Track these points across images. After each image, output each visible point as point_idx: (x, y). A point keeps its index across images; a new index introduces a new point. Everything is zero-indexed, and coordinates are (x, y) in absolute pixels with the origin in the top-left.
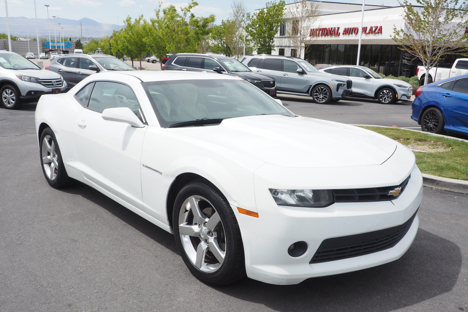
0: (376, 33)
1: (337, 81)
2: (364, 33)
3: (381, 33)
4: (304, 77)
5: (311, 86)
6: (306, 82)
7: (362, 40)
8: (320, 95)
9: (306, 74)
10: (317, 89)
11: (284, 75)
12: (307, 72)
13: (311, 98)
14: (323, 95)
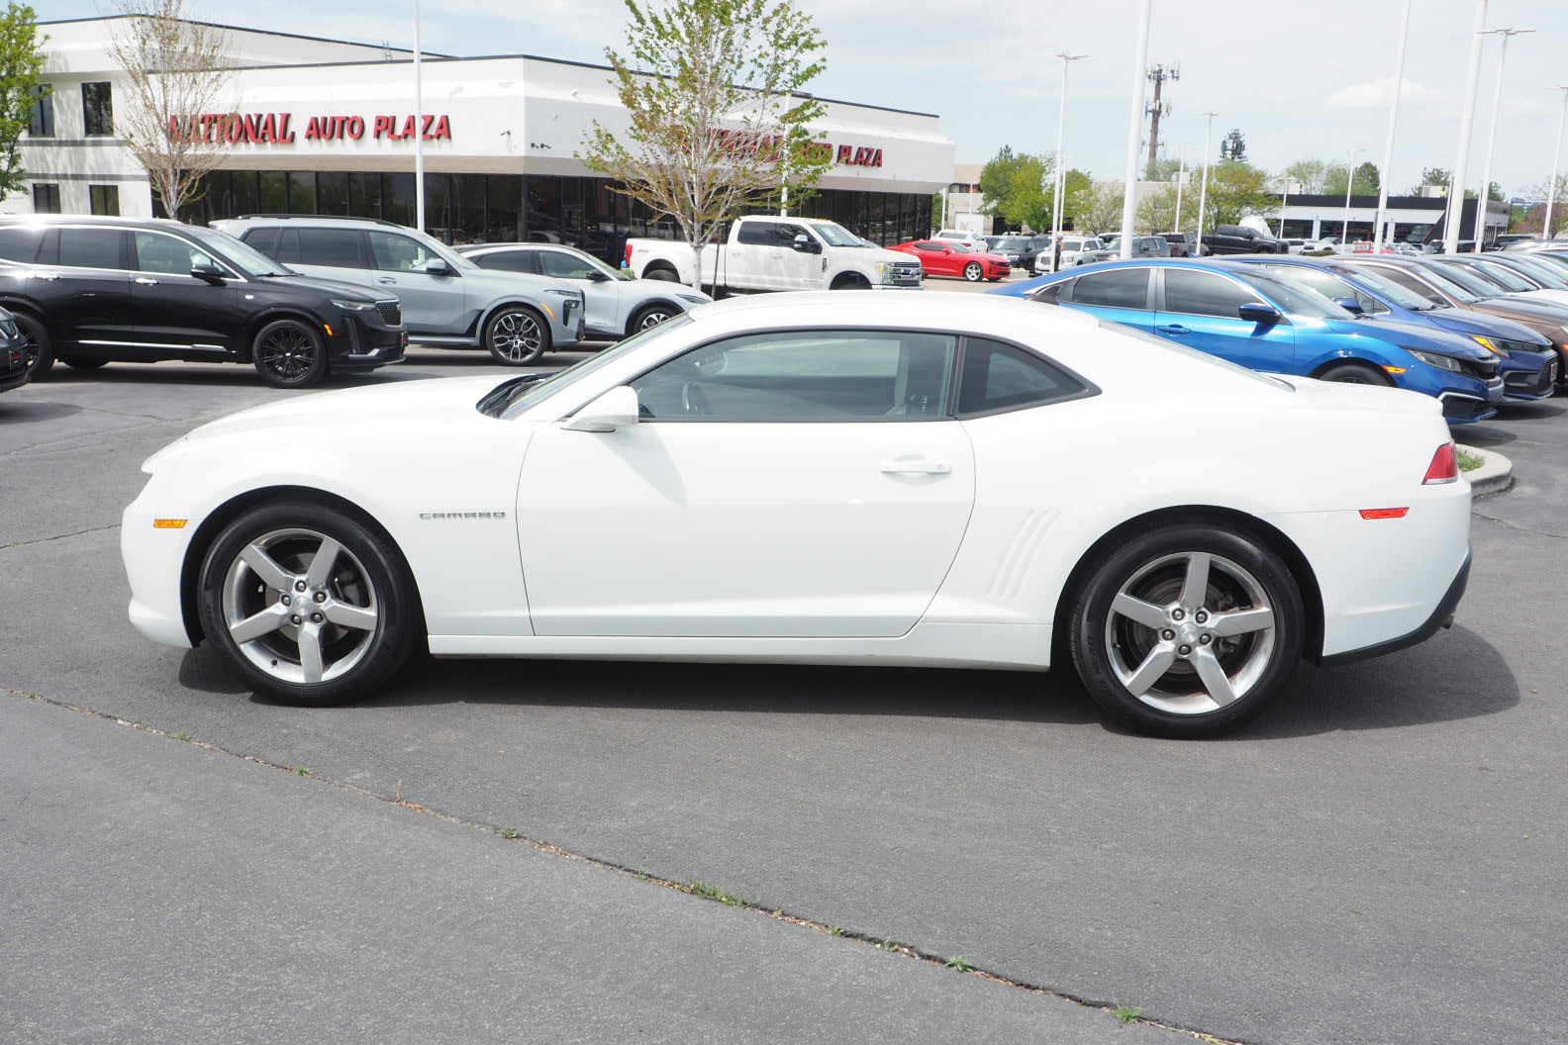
0: (432, 137)
1: (560, 292)
2: (389, 137)
3: (449, 136)
4: (452, 286)
5: (482, 312)
6: (464, 299)
7: (426, 160)
8: (512, 338)
9: (458, 275)
10: (502, 320)
11: (383, 282)
12: (460, 270)
13: (487, 353)
14: (522, 339)
